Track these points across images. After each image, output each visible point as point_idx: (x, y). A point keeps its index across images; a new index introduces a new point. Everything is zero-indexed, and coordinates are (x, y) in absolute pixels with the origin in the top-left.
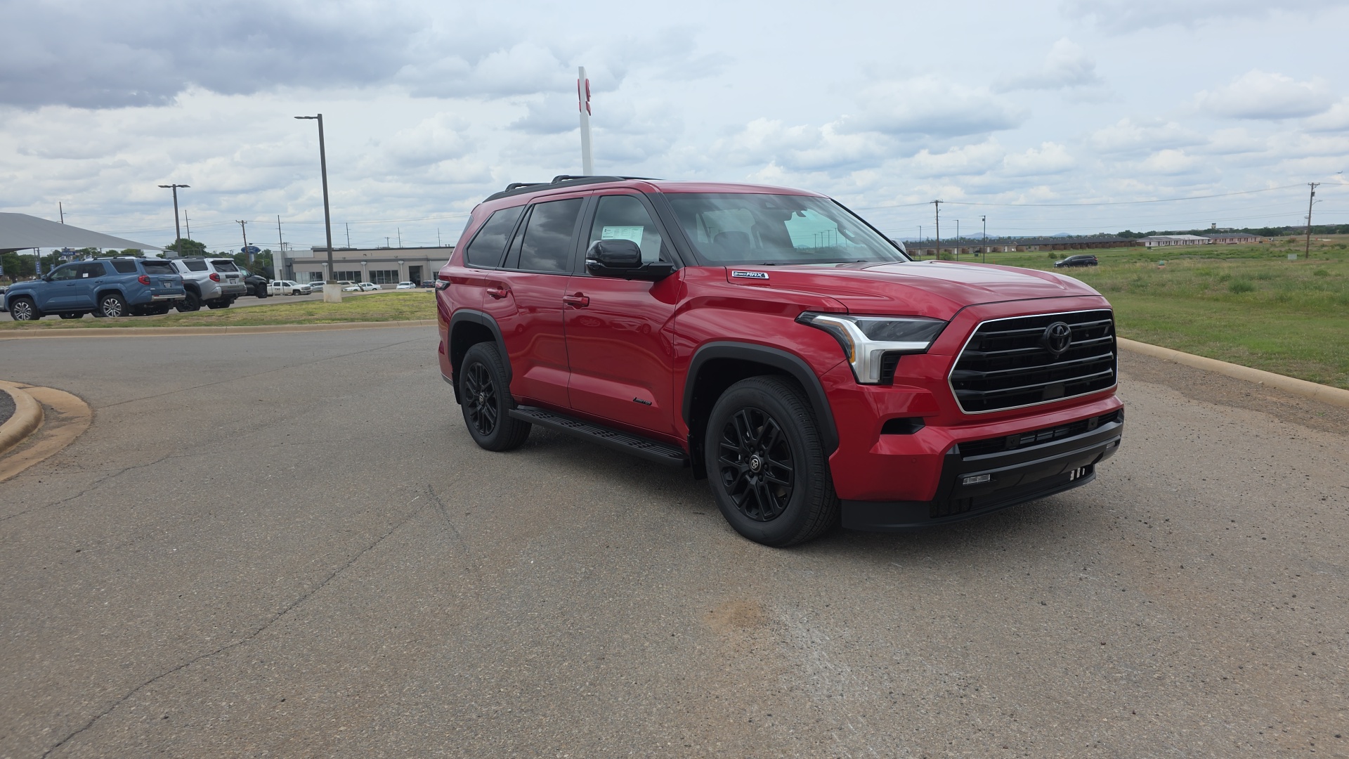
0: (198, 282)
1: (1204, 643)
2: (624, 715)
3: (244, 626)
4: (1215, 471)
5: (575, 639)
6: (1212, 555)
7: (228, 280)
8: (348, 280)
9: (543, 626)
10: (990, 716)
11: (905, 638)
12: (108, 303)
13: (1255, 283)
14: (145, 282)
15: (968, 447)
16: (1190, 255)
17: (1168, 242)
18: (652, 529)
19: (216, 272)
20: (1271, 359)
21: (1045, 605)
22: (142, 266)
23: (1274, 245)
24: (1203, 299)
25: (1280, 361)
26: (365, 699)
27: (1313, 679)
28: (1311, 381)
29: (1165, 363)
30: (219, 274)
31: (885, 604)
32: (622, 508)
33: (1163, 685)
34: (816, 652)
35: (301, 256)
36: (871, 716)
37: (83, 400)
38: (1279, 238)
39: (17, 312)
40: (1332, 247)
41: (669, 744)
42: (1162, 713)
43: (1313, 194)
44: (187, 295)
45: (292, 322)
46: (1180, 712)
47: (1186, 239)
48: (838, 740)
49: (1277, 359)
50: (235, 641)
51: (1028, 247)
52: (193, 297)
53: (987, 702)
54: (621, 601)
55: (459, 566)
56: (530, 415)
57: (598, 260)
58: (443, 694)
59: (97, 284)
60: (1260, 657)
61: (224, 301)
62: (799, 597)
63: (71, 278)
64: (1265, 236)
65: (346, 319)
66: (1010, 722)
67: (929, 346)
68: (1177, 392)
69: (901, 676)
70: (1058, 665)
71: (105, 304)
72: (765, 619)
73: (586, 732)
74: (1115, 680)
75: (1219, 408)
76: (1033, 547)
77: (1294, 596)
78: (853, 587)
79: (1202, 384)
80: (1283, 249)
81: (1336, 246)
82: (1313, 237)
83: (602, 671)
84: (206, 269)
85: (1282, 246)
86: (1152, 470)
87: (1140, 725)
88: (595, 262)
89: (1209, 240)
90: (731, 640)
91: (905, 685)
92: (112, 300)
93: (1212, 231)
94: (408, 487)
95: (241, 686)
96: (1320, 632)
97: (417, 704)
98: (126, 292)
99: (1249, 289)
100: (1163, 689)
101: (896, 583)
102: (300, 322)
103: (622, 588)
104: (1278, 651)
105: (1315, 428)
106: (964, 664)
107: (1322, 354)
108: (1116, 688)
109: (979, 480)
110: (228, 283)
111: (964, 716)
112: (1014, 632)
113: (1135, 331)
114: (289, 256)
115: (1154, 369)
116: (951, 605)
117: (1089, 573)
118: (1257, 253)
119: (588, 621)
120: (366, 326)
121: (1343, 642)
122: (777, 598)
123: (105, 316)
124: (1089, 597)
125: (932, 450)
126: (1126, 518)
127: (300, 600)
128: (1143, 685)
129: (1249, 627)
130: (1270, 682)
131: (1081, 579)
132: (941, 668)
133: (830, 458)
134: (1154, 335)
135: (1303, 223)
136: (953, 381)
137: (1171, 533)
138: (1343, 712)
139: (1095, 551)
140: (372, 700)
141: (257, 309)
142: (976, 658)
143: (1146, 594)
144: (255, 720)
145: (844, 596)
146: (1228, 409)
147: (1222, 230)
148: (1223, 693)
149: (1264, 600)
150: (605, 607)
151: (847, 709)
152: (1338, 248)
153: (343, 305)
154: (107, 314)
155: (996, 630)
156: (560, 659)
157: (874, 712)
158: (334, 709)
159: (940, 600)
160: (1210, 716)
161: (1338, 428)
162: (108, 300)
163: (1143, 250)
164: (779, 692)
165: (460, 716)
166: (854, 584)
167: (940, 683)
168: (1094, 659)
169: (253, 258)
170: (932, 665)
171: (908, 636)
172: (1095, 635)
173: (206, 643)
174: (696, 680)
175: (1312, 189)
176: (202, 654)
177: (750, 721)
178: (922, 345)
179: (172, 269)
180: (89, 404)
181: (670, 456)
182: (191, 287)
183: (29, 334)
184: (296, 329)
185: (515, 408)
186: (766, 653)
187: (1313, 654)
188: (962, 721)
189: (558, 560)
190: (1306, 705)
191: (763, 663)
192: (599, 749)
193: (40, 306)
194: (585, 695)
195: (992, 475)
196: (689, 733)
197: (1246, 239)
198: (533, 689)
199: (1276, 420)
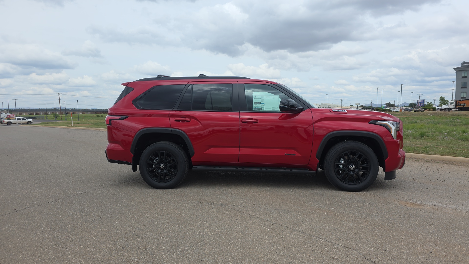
51: (86, 112)
133: (386, 160)
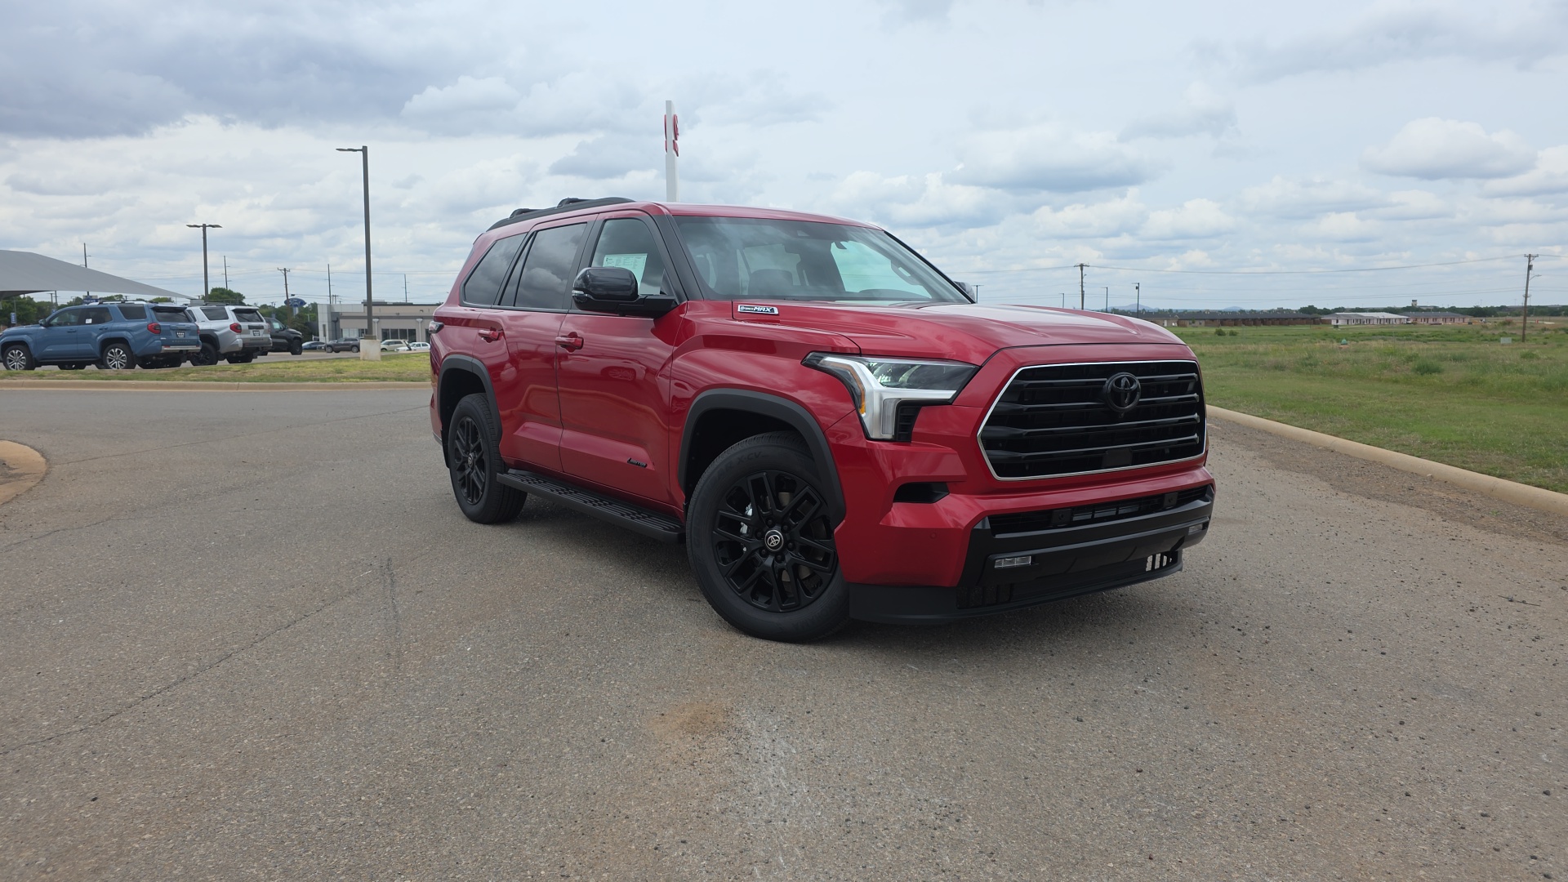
0: (217, 333)
1: (1269, 775)
2: (502, 835)
3: (95, 710)
4: (1345, 573)
5: (481, 740)
6: (1312, 670)
7: (251, 331)
8: (401, 339)
9: (448, 723)
10: (963, 854)
11: (890, 754)
12: (112, 353)
13: (1444, 365)
14: (155, 330)
15: (1002, 521)
16: (1383, 335)
17: (1360, 321)
18: (630, 616)
19: (237, 321)
20: (1446, 449)
21: (1082, 721)
22: (152, 312)
23: (1485, 327)
24: (1379, 380)
25: (1456, 451)
26: (192, 802)
27: (1399, 825)
28: (1489, 475)
29: (1320, 451)
30: (241, 324)
31: (881, 713)
32: (604, 590)
33: (1199, 825)
34: (773, 767)
35: (349, 310)
36: (812, 848)
37: (43, 456)
38: (1493, 319)
39: (10, 361)
40: (1556, 331)
41: (543, 872)
42: (1187, 859)
43: (1530, 267)
44: (203, 348)
45: (315, 380)
46: (1211, 859)
47: (1381, 317)
48: (759, 877)
49: (1453, 448)
50: (76, 728)
51: (1191, 322)
52: (209, 350)
53: (967, 836)
54: (556, 697)
55: (381, 651)
56: (519, 480)
57: (586, 291)
58: (288, 800)
59: (101, 331)
60: (1337, 796)
61: (245, 355)
62: (777, 700)
63: (72, 324)
64: (1475, 316)
65: (377, 378)
66: (987, 861)
67: (955, 397)
68: (1325, 484)
69: (868, 800)
70: (1073, 794)
71: (109, 354)
72: (725, 726)
73: (445, 853)
74: (1140, 816)
75: (1374, 503)
76: (1089, 653)
77: (1402, 723)
78: (849, 691)
79: (1357, 476)
80: (1497, 332)
81: (1560, 329)
82: (1531, 320)
83: (497, 780)
84: (227, 318)
85: (1496, 328)
86: (1267, 569)
87: (1154, 873)
88: (582, 293)
89: (1407, 320)
90: (673, 749)
91: (869, 811)
92: (117, 350)
93: (1413, 309)
94: (363, 560)
95: (55, 780)
96: (1423, 768)
97: (251, 811)
98: (133, 341)
99: (1438, 371)
100: (1198, 829)
101: (904, 689)
102: (323, 380)
103: (565, 683)
104: (1362, 789)
105: (1484, 529)
106: (953, 788)
107: (1509, 444)
108: (1137, 826)
109: (1017, 563)
110: (251, 335)
111: (930, 852)
112: (1031, 752)
113: (1290, 414)
114: (337, 310)
115: (1304, 457)
116: (963, 716)
117: (1149, 686)
118: (1465, 336)
119: (505, 720)
120: (399, 386)
121: (1450, 781)
122: (750, 702)
123: (108, 368)
124: (1140, 714)
125: (956, 523)
126: (1216, 623)
127: (175, 684)
128: (1174, 824)
129: (1333, 759)
130: (1341, 827)
131: (1136, 692)
132: (922, 793)
133: (836, 530)
134: (1312, 418)
135: (1520, 303)
136: (982, 438)
137: (1267, 642)
138: (1427, 868)
139: (1165, 660)
140: (200, 803)
141: (280, 365)
142: (970, 782)
143: (1213, 713)
144: (50, 821)
145: (833, 702)
146: (1383, 504)
147: (1425, 309)
148: (1274, 838)
149: (1362, 726)
150: (533, 704)
151: (785, 838)
152: (1562, 332)
153: (381, 363)
154: (111, 366)
155: (1009, 748)
156: (452, 764)
157: (817, 843)
158: (149, 813)
159: (952, 710)
160: (1248, 866)
161: (1512, 529)
162: (113, 350)
163: (1329, 329)
164: (707, 814)
165: (296, 828)
166: (852, 689)
167: (915, 811)
168: (1122, 789)
169: (297, 311)
170: (913, 788)
171: (895, 752)
172: (1132, 760)
173: (41, 729)
174: (609, 796)
175: (1530, 261)
176: (29, 741)
177: (656, 849)
178: (947, 394)
179: (187, 317)
180: (48, 460)
181: (665, 529)
182: (209, 338)
183: (16, 385)
184: (317, 387)
185: (506, 472)
186: (710, 766)
187: (1407, 795)
188: (925, 859)
189: (501, 647)
190: (1380, 858)
191: (701, 778)
192: (452, 875)
193: (36, 355)
194: (463, 808)
195: (1034, 557)
196: (574, 860)
197: (1453, 319)
198: (402, 798)
199: (1439, 519)
